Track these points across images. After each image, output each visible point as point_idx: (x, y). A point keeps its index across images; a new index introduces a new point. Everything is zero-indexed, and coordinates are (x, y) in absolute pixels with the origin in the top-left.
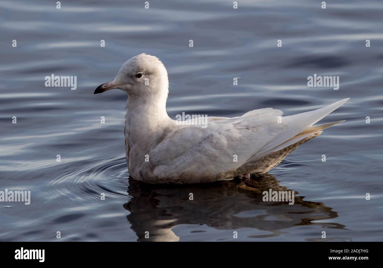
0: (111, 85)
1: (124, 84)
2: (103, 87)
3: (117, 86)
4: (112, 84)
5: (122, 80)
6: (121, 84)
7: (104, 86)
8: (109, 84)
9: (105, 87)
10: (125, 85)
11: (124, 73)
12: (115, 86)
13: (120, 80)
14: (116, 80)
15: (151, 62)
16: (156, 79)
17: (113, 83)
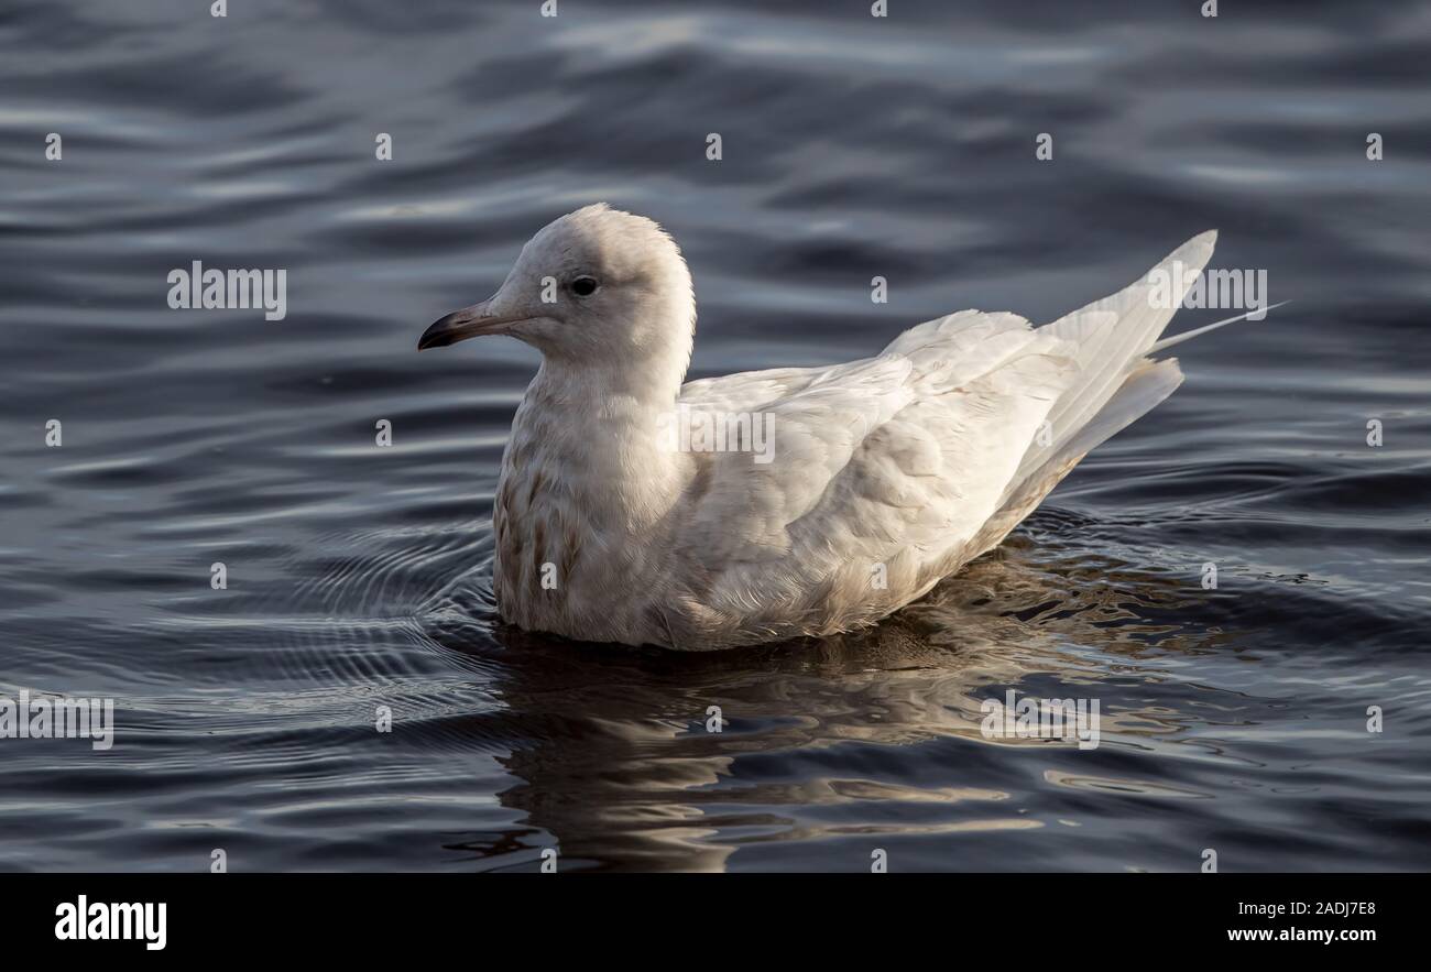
0: (482, 317)
1: (532, 317)
2: (453, 324)
3: (506, 325)
4: (488, 314)
5: (524, 302)
6: (520, 314)
7: (456, 320)
8: (475, 315)
9: (461, 325)
10: (534, 322)
11: (533, 276)
12: (496, 321)
13: (518, 301)
14: (503, 302)
15: (631, 239)
16: (652, 299)
17: (489, 310)
